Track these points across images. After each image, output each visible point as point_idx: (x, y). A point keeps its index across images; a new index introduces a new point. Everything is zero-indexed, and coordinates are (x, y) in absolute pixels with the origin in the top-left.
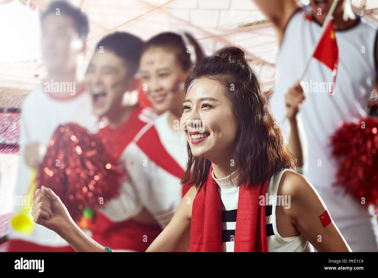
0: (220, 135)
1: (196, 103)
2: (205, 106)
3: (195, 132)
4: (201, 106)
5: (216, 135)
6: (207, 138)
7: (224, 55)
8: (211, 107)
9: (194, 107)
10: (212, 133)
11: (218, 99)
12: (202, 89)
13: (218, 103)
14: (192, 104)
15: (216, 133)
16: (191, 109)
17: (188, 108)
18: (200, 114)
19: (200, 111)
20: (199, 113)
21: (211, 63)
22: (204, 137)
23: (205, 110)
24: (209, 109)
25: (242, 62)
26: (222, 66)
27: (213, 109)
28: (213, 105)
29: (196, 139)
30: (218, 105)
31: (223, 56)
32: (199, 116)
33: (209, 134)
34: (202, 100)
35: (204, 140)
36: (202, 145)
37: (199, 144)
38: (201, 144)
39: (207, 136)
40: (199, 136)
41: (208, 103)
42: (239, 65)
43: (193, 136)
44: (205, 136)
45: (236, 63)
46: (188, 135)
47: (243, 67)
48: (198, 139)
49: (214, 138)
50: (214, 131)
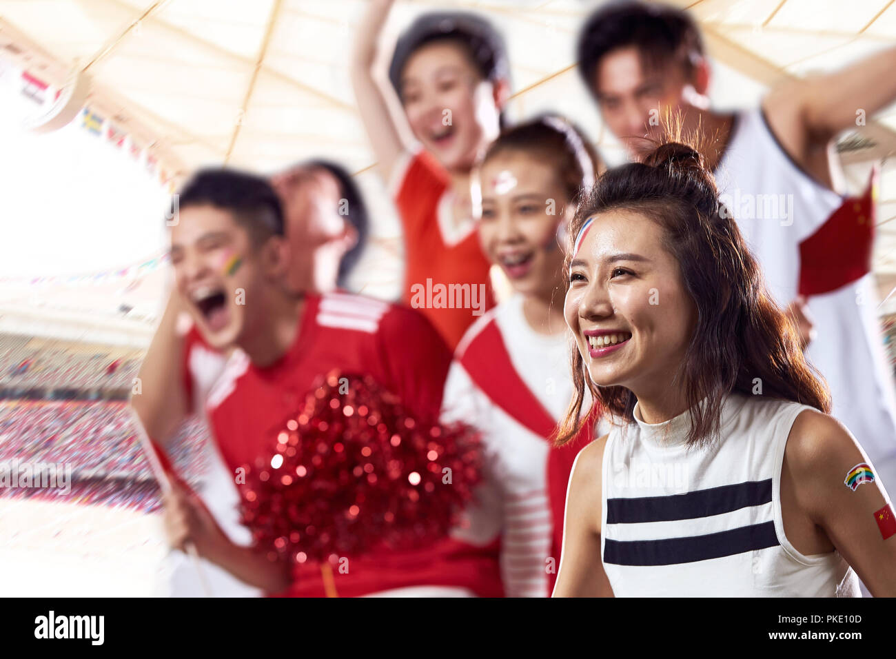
0: (655, 336)
1: (599, 267)
2: (617, 272)
3: (597, 331)
4: (610, 274)
5: (645, 338)
6: (625, 344)
7: (654, 162)
8: (631, 275)
9: (594, 277)
10: (636, 334)
11: (648, 258)
12: (612, 236)
13: (649, 265)
14: (589, 270)
15: (645, 332)
16: (587, 280)
17: (580, 277)
18: (609, 291)
19: (607, 283)
20: (605, 288)
21: (629, 178)
22: (618, 342)
23: (620, 282)
24: (628, 280)
25: (698, 177)
26: (654, 185)
27: (637, 280)
28: (638, 270)
29: (600, 347)
30: (649, 271)
31: (654, 164)
32: (607, 294)
33: (630, 336)
34: (613, 259)
35: (618, 349)
36: (615, 360)
37: (608, 358)
38: (612, 357)
39: (625, 341)
40: (607, 340)
41: (626, 266)
42: (692, 183)
43: (593, 341)
44: (621, 339)
45: (685, 177)
46: (581, 339)
47: (700, 186)
48: (605, 346)
49: (641, 343)
50: (641, 329)
